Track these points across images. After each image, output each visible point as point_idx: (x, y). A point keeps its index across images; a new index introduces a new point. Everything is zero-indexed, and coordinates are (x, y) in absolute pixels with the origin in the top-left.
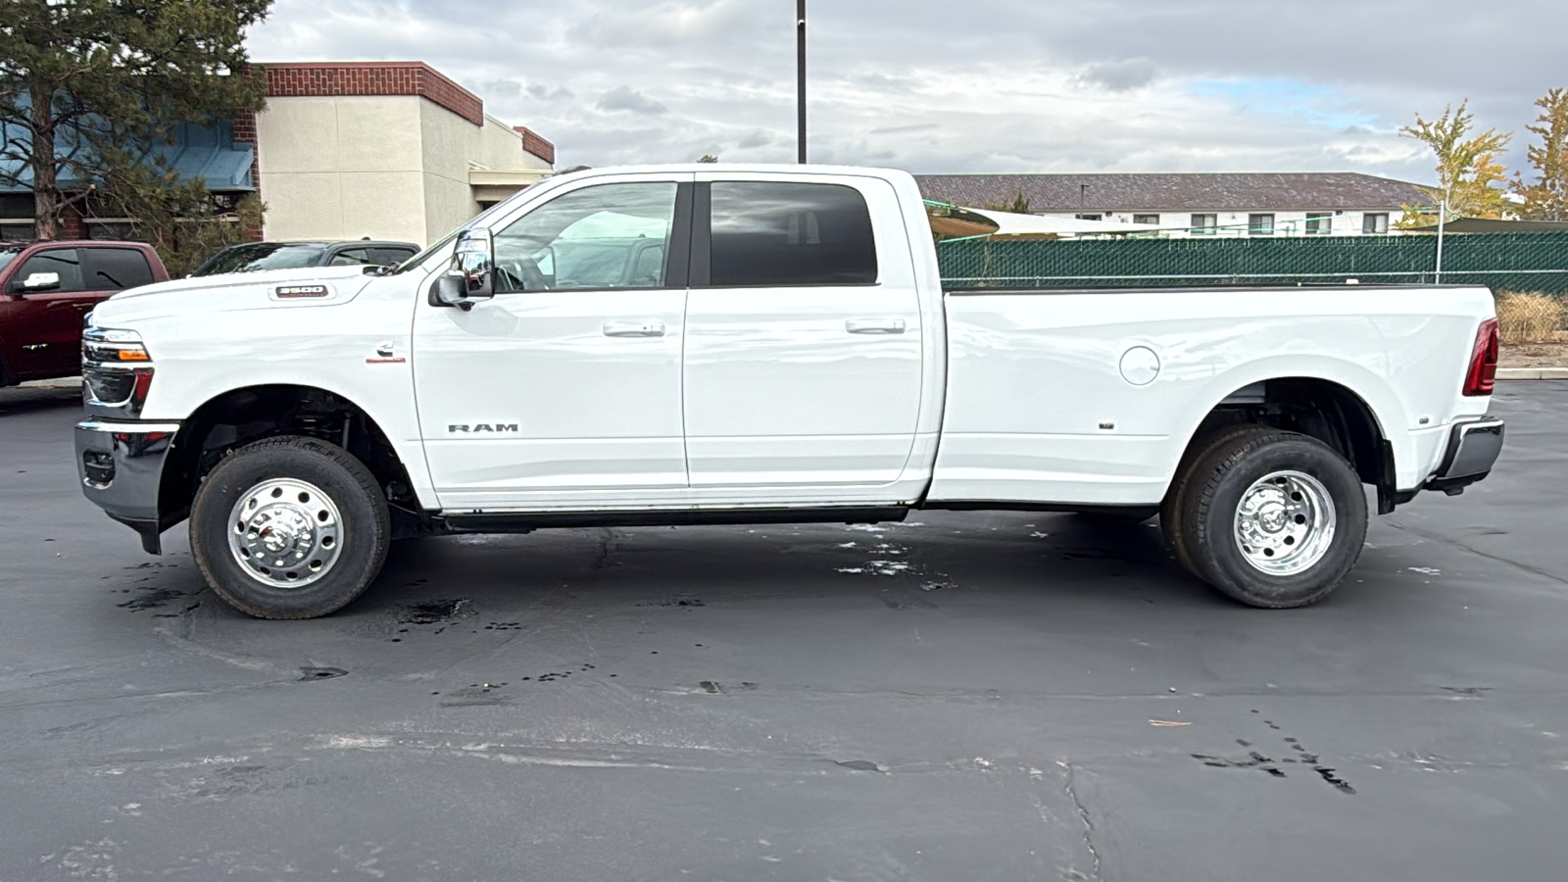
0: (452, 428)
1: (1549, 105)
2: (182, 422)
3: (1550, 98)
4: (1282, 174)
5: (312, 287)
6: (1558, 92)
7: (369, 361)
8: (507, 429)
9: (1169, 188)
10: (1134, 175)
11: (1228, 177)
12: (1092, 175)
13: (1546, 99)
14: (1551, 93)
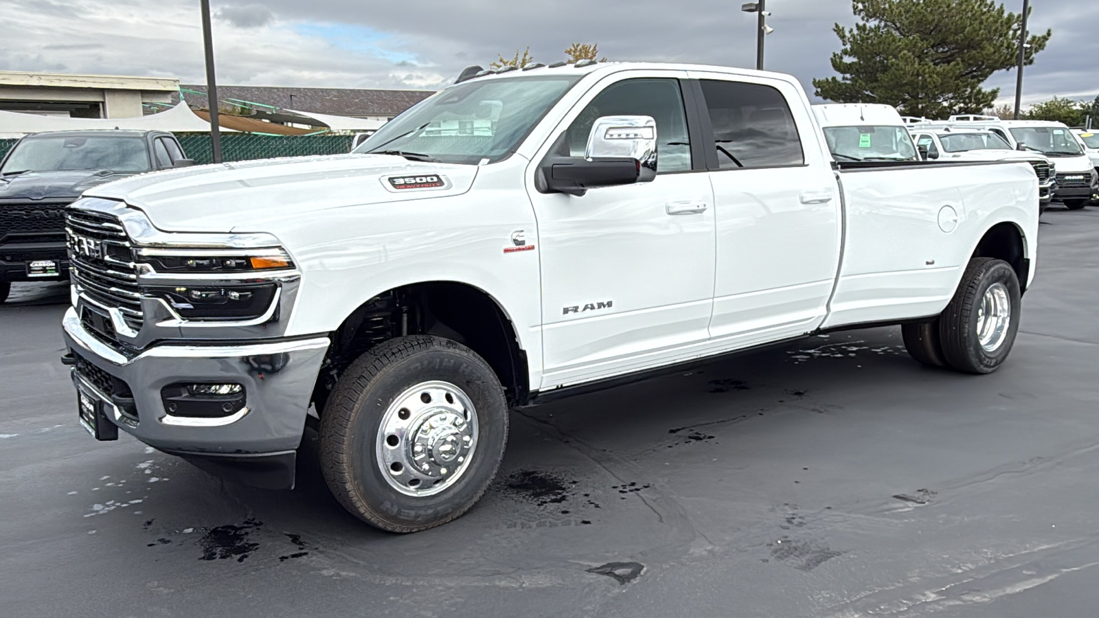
0: (566, 311)
1: (573, 53)
2: (330, 335)
3: (573, 49)
4: (403, 92)
5: (426, 176)
6: (577, 46)
7: (506, 251)
8: (604, 306)
9: (331, 99)
10: (304, 89)
11: (368, 92)
12: (274, 88)
13: (571, 50)
14: (574, 46)
